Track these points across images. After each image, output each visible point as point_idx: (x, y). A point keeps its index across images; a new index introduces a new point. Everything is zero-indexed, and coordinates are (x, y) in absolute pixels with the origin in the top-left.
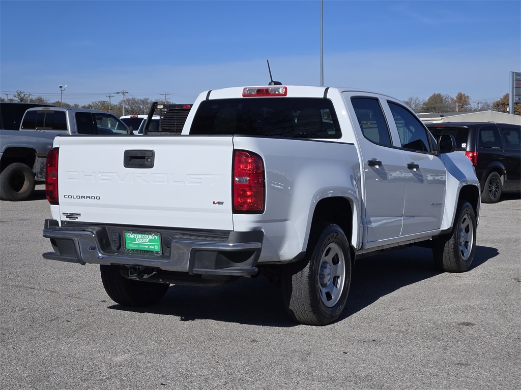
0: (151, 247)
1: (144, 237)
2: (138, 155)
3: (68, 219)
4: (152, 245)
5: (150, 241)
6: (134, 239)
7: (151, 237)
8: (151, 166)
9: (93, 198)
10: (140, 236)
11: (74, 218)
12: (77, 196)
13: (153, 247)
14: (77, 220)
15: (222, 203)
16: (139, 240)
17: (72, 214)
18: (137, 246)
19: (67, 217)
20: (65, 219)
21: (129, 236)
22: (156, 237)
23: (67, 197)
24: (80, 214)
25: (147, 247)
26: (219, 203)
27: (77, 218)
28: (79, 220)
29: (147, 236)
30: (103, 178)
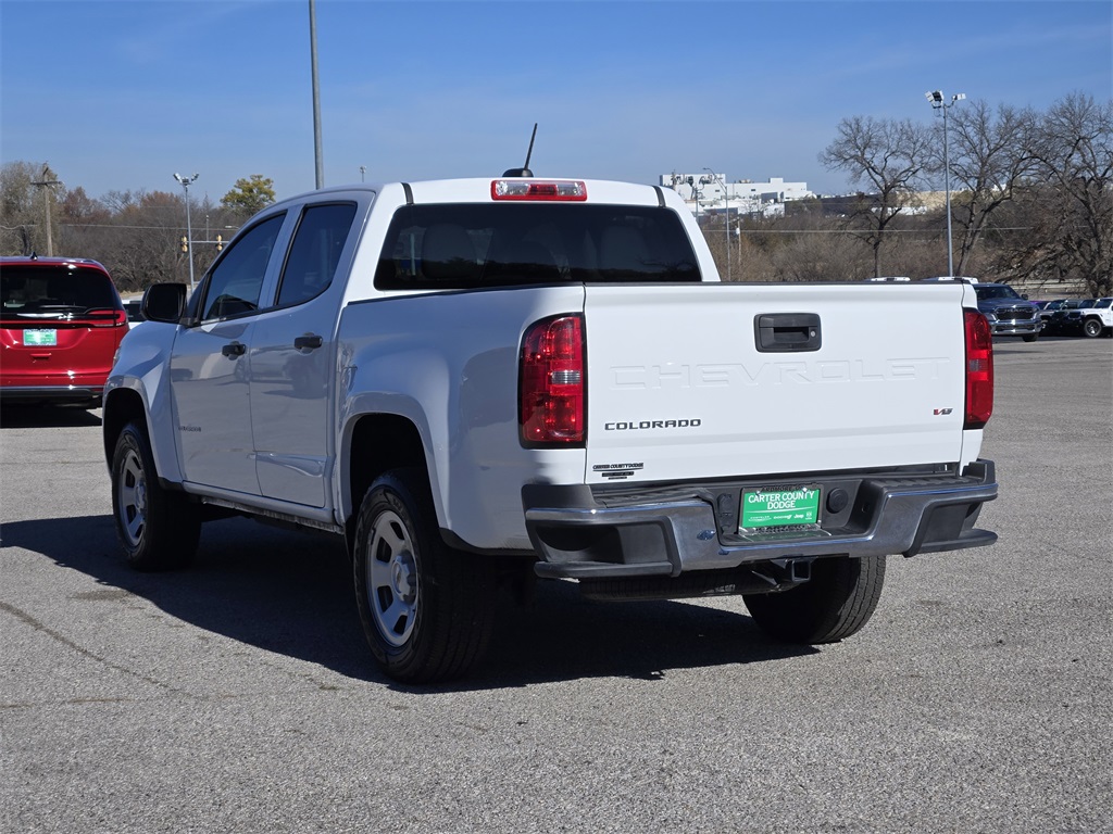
0: (797, 516)
1: (785, 497)
2: (794, 325)
3: (606, 480)
4: (799, 512)
5: (798, 503)
6: (763, 505)
7: (800, 495)
8: (815, 345)
9: (684, 423)
10: (777, 495)
11: (624, 474)
12: (641, 424)
13: (802, 516)
14: (630, 479)
15: (950, 411)
16: (773, 505)
17: (620, 466)
18: (768, 518)
19: (603, 475)
20: (598, 478)
21: (751, 499)
22: (812, 494)
23: (615, 426)
24: (641, 465)
25: (789, 517)
26: (944, 412)
27: (631, 474)
28: (638, 476)
29: (793, 495)
30: (706, 377)
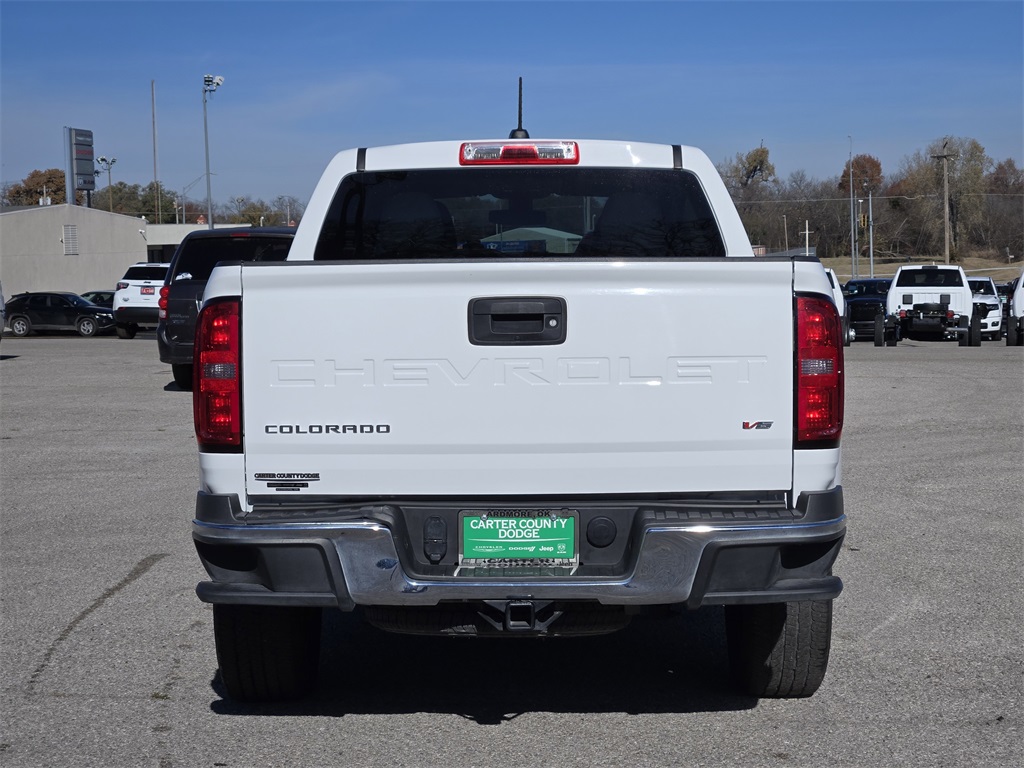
0: (543, 549)
1: (524, 524)
2: (520, 312)
3: (273, 491)
4: (546, 544)
5: (543, 532)
6: (493, 533)
7: (546, 523)
8: (558, 337)
9: (367, 429)
10: (512, 522)
11: (295, 485)
12: (311, 427)
13: (551, 549)
14: (303, 491)
15: (768, 425)
16: (507, 534)
17: (289, 475)
18: (500, 549)
19: (269, 485)
20: (262, 489)
21: (476, 525)
22: (563, 522)
23: (277, 429)
24: (317, 476)
25: (532, 549)
26: (759, 425)
27: (306, 485)
28: (313, 489)
29: (535, 523)
30: (398, 374)
